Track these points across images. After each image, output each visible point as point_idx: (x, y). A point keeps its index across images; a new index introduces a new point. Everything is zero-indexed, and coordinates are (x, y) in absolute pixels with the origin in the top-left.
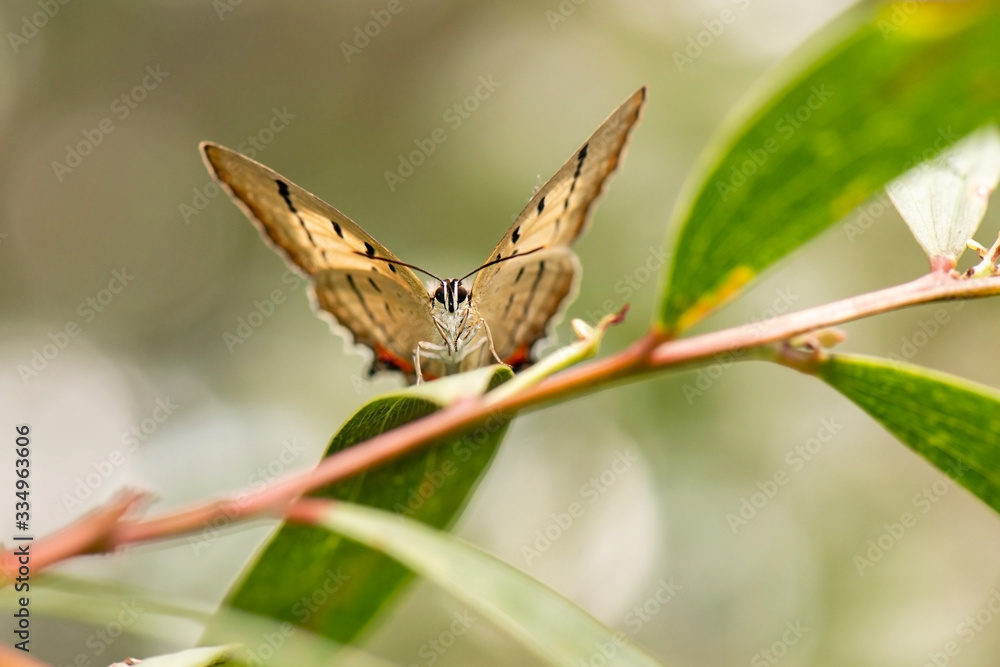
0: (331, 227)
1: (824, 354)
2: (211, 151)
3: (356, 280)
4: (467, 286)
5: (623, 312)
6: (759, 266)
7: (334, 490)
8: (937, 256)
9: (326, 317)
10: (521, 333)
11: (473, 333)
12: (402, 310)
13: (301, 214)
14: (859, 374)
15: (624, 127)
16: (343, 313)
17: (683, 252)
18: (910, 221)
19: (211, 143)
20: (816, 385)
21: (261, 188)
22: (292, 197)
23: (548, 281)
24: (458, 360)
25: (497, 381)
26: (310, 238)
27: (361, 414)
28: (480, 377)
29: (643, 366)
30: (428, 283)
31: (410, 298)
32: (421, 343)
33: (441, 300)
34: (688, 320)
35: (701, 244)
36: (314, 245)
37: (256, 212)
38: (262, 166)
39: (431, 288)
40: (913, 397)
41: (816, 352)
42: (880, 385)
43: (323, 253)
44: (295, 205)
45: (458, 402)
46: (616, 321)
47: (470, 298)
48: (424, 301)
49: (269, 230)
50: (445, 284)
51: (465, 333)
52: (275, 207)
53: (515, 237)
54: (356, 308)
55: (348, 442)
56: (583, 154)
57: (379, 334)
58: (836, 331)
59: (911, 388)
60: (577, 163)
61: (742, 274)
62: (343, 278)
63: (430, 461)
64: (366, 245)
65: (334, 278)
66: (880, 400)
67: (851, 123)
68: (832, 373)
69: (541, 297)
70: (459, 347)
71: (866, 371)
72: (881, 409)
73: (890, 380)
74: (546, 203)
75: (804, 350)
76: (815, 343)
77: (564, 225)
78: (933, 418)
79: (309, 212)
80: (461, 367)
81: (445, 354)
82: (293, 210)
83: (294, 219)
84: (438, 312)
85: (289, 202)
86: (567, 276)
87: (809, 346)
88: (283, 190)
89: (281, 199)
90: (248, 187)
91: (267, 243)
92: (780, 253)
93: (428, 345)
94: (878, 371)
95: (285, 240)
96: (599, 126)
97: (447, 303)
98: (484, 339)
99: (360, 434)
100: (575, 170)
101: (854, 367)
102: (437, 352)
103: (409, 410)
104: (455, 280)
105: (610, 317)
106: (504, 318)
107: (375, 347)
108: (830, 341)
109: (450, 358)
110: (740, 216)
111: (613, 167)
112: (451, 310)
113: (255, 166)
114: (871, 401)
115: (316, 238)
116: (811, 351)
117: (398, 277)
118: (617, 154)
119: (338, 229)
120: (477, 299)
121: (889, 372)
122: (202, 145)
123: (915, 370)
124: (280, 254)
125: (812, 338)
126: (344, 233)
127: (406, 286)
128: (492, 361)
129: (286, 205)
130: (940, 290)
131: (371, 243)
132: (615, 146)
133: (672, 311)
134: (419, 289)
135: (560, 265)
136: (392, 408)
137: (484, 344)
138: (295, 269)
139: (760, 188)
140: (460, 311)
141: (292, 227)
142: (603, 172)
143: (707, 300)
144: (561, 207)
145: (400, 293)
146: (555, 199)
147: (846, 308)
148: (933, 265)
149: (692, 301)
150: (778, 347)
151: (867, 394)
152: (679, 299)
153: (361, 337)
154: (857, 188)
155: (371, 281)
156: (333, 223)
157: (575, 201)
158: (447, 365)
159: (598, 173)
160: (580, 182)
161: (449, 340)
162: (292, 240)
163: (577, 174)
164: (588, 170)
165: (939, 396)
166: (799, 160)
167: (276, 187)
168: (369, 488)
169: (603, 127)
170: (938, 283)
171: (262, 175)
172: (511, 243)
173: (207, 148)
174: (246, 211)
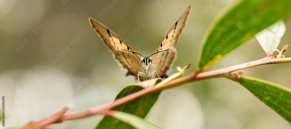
0: (119, 42)
1: (239, 76)
2: (92, 20)
3: (125, 54)
4: (151, 58)
5: (190, 65)
6: (223, 55)
7: (117, 108)
8: (268, 53)
9: (117, 61)
10: (163, 69)
11: (152, 70)
12: (135, 63)
13: (112, 38)
14: (248, 82)
15: (185, 16)
16: (121, 61)
17: (204, 51)
18: (261, 44)
19: (92, 18)
20: (237, 84)
21: (103, 31)
22: (110, 33)
23: (169, 55)
24: (149, 76)
25: (158, 82)
26: (114, 44)
27: (124, 89)
28: (154, 81)
29: (194, 79)
30: (141, 57)
31: (137, 61)
32: (139, 72)
33: (144, 62)
34: (205, 68)
35: (209, 49)
36: (115, 45)
37: (102, 36)
38: (104, 25)
39: (142, 59)
40: (261, 87)
41: (237, 76)
42: (253, 84)
43: (117, 48)
44: (111, 35)
45: (148, 87)
46: (188, 68)
47: (151, 61)
48: (140, 62)
49: (105, 41)
50: (145, 58)
51: (150, 70)
52: (106, 36)
53: (161, 45)
54: (124, 60)
55: (121, 96)
56: (176, 24)
57: (129, 67)
58: (242, 71)
59: (261, 85)
60: (175, 26)
61: (219, 56)
62: (122, 53)
63: (141, 101)
64: (127, 47)
65: (119, 53)
66: (253, 88)
67: (246, 19)
68: (241, 81)
69: (168, 59)
70: (149, 73)
71: (250, 81)
72: (253, 90)
73: (255, 83)
74: (168, 36)
75: (234, 75)
76: (237, 74)
77: (173, 41)
78: (266, 93)
79: (114, 37)
80: (150, 78)
81: (145, 75)
82: (111, 37)
83: (111, 39)
84: (144, 65)
85: (109, 34)
86: (173, 54)
87: (235, 74)
88: (108, 31)
89: (108, 34)
90: (100, 30)
91: (104, 44)
92: (229, 51)
93: (141, 73)
94: (252, 81)
95: (108, 44)
96: (180, 17)
97: (146, 63)
98: (155, 71)
99: (124, 94)
100: (175, 28)
101: (246, 80)
102: (143, 75)
103: (136, 89)
104: (148, 57)
105: (186, 67)
106: (159, 65)
107: (128, 69)
108: (241, 73)
109: (147, 76)
110: (219, 42)
111: (183, 26)
112: (147, 64)
113: (102, 25)
114: (251, 88)
115: (116, 44)
116: (236, 76)
117: (134, 55)
118: (184, 22)
119: (121, 42)
120: (153, 62)
121: (255, 81)
122: (89, 19)
123: (261, 81)
124: (107, 47)
125: (236, 73)
126: (122, 43)
127: (136, 58)
128: (157, 77)
129: (109, 35)
130: (268, 61)
131: (129, 46)
132: (183, 21)
133: (202, 65)
134: (139, 59)
135: (172, 51)
136: (132, 88)
137: (155, 73)
138: (110, 51)
139: (224, 35)
140: (149, 65)
141: (110, 41)
142: (181, 27)
143: (210, 63)
144: (172, 37)
145: (135, 59)
146: (170, 35)
147: (245, 65)
148: (267, 55)
149: (206, 63)
150: (228, 75)
151: (250, 87)
152: (203, 62)
153: (125, 67)
154: (248, 35)
155: (128, 55)
156: (120, 41)
157: (175, 35)
158: (145, 78)
159: (180, 28)
160: (176, 30)
161: (146, 72)
162: (110, 44)
163: (175, 29)
164: (178, 27)
165: (268, 87)
166: (233, 28)
167: (107, 31)
168: (126, 108)
169: (181, 17)
170: (268, 59)
171: (103, 27)
172: (160, 47)
173: (91, 19)
174: (99, 36)
